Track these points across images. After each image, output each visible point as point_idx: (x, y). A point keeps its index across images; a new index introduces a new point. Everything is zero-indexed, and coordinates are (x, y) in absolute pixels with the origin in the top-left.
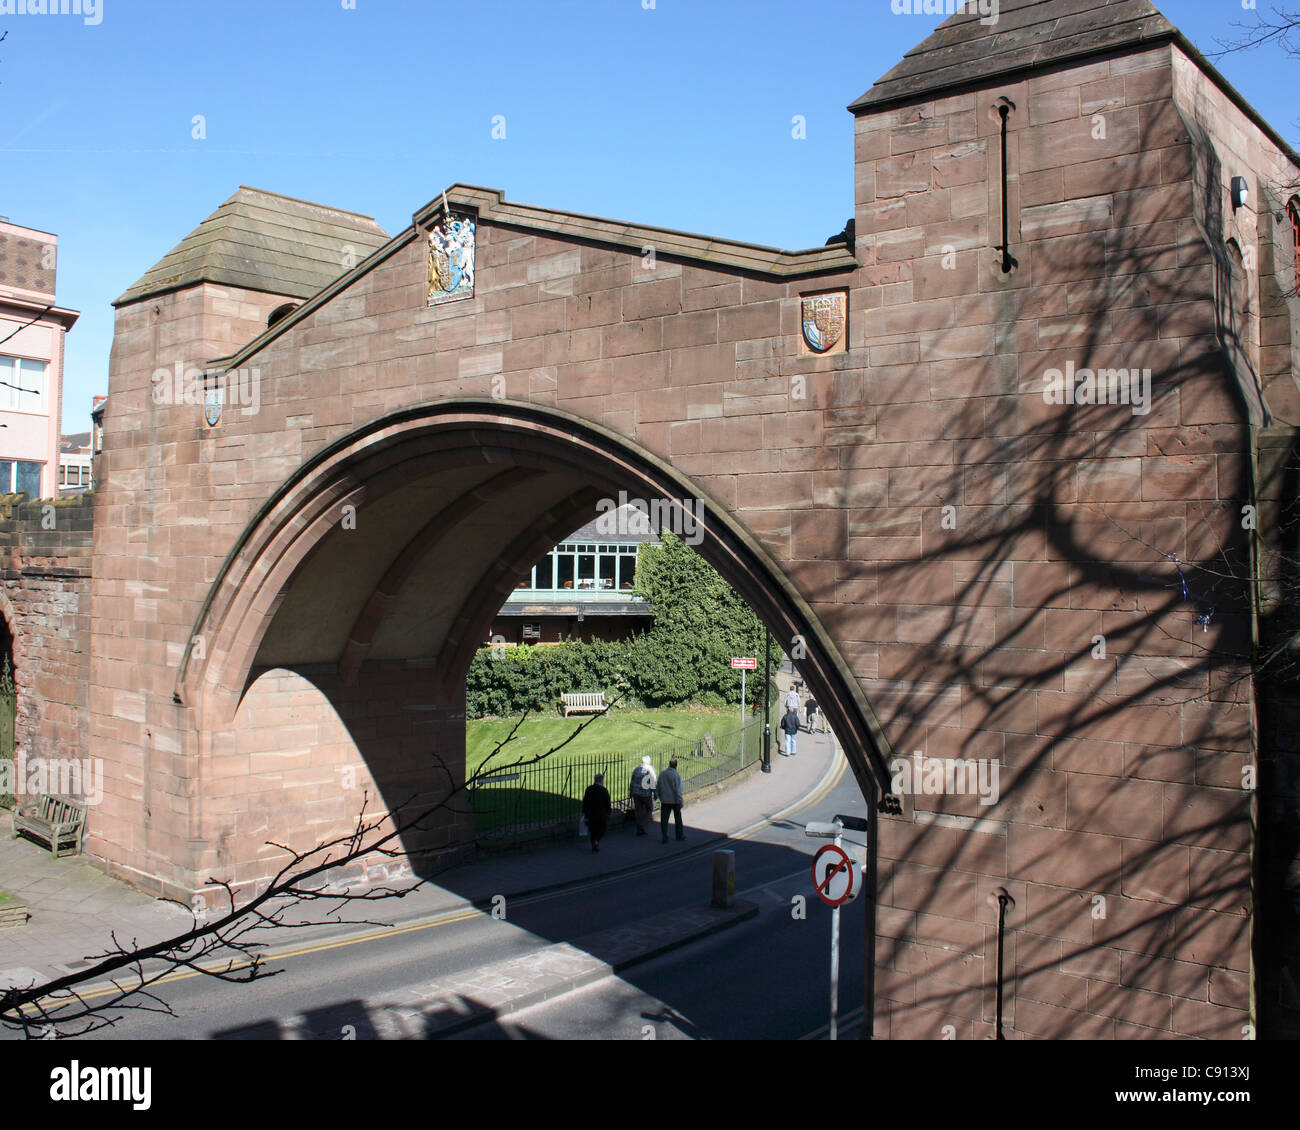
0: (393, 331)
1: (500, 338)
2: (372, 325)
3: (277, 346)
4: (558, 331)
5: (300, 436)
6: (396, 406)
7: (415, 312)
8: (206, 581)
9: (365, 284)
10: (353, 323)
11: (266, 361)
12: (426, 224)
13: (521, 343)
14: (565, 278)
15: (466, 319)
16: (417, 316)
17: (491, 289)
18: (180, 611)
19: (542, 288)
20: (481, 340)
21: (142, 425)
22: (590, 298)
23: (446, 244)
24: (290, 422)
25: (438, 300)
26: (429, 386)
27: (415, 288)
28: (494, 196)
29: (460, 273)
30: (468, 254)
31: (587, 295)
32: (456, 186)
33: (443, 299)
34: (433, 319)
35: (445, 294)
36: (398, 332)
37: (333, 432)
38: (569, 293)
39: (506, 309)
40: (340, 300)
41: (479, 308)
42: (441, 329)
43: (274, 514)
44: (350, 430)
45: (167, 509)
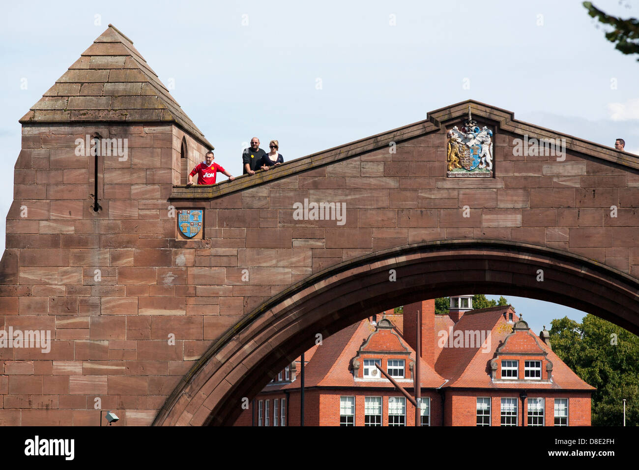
0: (415, 190)
1: (519, 205)
2: (392, 183)
3: (279, 185)
4: (569, 207)
5: (310, 253)
6: (420, 240)
7: (439, 180)
8: (185, 359)
9: (384, 154)
10: (371, 180)
11: (265, 195)
12: (447, 124)
13: (537, 211)
14: (575, 176)
15: (488, 191)
16: (439, 183)
17: (511, 174)
18: (146, 384)
19: (555, 180)
20: (502, 205)
21: (75, 230)
22: (594, 191)
23: (466, 139)
24: (297, 243)
25: (458, 174)
26: (455, 230)
27: (437, 164)
28: (508, 116)
29: (479, 160)
30: (487, 149)
31: (592, 189)
32: (471, 102)
33: (463, 174)
34: (456, 187)
35: (464, 172)
36: (420, 191)
37: (349, 253)
38: (578, 186)
39: (525, 189)
40: (356, 161)
41: (500, 185)
42: (464, 194)
43: (277, 309)
44: (368, 253)
45: (122, 301)
